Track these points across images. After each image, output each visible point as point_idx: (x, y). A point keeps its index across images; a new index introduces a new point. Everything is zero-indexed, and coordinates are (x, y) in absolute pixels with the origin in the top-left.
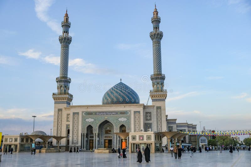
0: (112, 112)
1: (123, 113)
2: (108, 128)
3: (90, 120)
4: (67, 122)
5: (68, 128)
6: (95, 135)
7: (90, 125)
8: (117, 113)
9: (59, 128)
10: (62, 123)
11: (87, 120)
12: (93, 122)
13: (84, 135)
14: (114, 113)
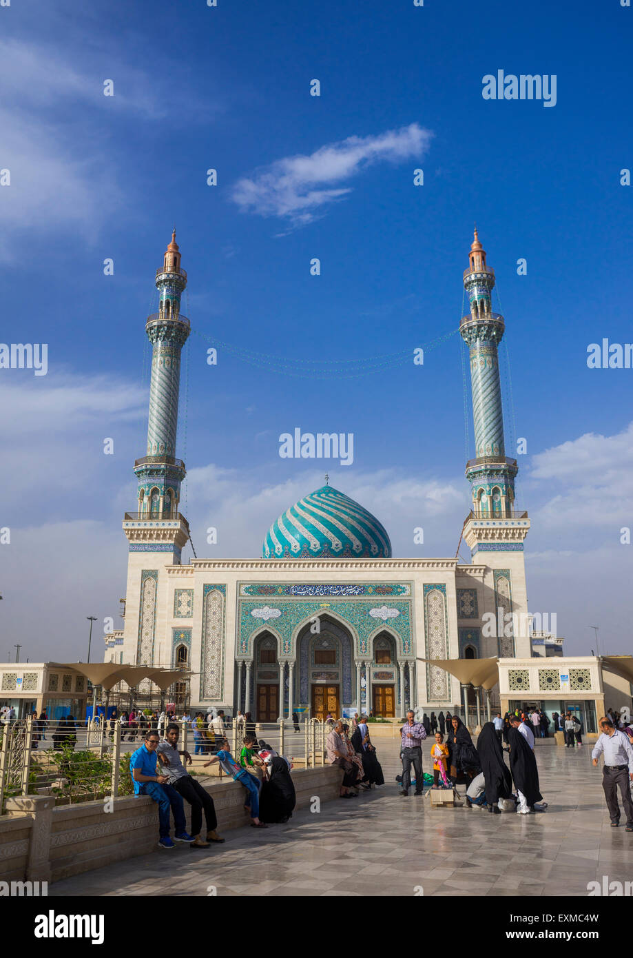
0: (344, 586)
1: (384, 589)
2: (325, 644)
3: (266, 613)
4: (178, 620)
5: (180, 639)
6: (287, 667)
7: (266, 631)
8: (363, 589)
9: (146, 640)
10: (158, 620)
11: (254, 613)
12: (275, 622)
13: (244, 666)
14: (351, 590)
